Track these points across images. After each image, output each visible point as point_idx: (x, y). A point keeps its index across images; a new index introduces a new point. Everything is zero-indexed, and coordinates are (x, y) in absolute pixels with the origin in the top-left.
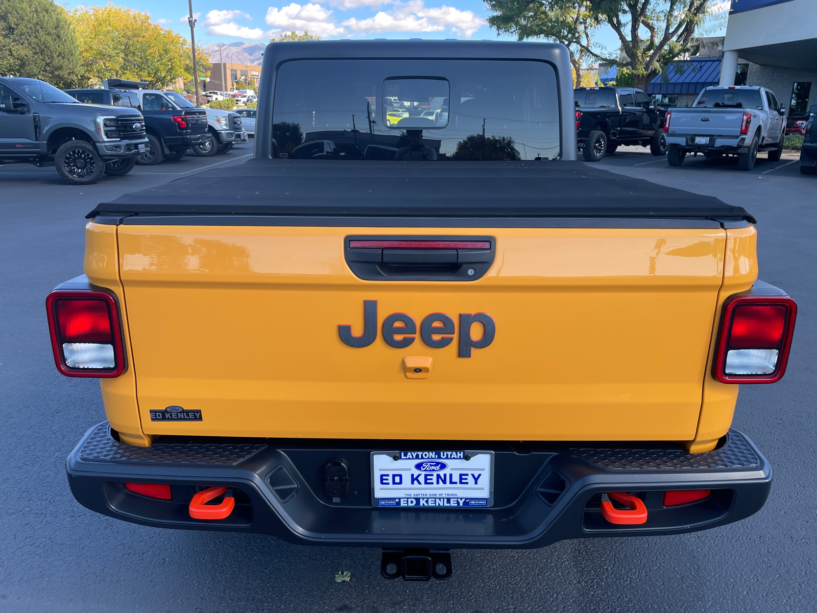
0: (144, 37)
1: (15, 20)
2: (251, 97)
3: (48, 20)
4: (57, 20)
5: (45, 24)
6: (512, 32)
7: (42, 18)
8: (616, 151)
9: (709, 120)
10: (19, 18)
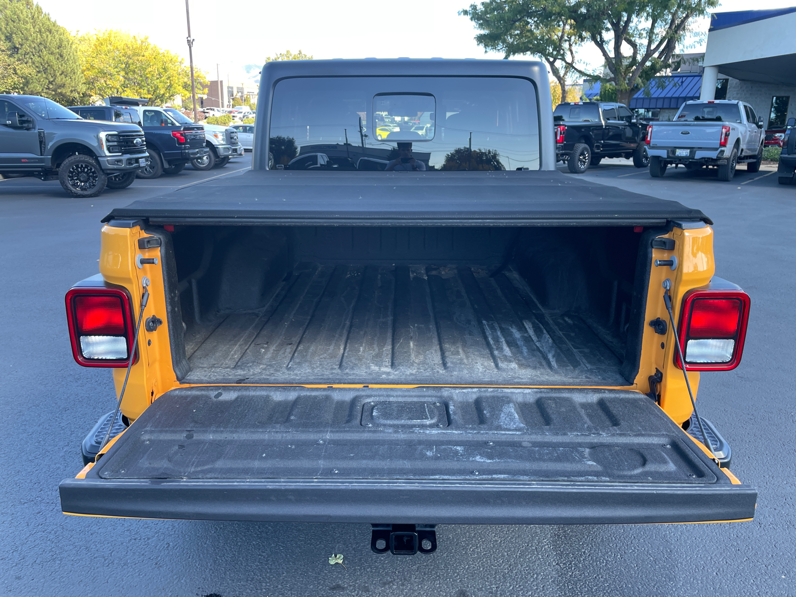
0: (143, 56)
1: (20, 40)
2: (246, 113)
3: (51, 39)
4: (60, 40)
5: (48, 44)
6: (499, 50)
7: (45, 38)
8: (600, 163)
9: (689, 133)
10: (23, 39)
